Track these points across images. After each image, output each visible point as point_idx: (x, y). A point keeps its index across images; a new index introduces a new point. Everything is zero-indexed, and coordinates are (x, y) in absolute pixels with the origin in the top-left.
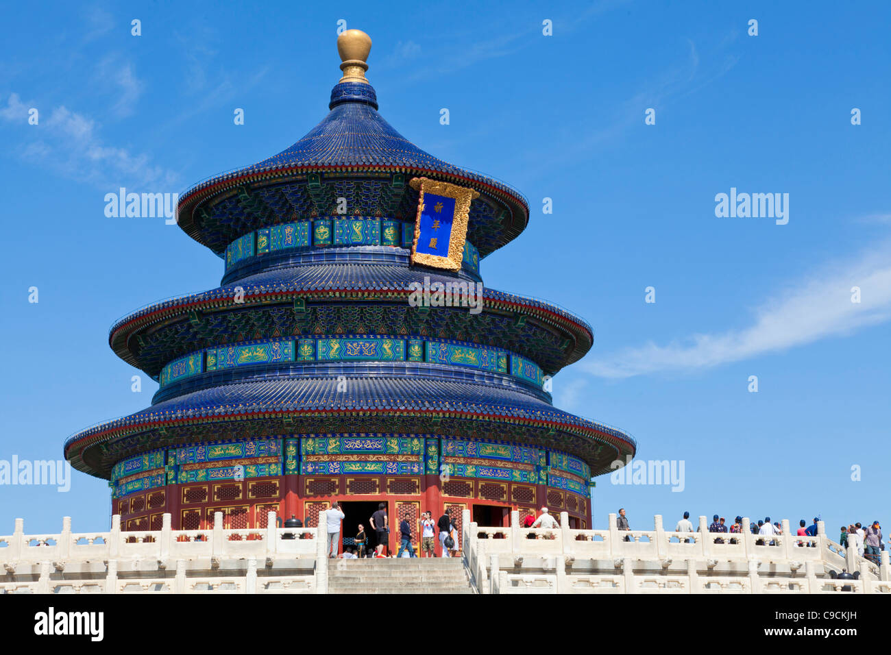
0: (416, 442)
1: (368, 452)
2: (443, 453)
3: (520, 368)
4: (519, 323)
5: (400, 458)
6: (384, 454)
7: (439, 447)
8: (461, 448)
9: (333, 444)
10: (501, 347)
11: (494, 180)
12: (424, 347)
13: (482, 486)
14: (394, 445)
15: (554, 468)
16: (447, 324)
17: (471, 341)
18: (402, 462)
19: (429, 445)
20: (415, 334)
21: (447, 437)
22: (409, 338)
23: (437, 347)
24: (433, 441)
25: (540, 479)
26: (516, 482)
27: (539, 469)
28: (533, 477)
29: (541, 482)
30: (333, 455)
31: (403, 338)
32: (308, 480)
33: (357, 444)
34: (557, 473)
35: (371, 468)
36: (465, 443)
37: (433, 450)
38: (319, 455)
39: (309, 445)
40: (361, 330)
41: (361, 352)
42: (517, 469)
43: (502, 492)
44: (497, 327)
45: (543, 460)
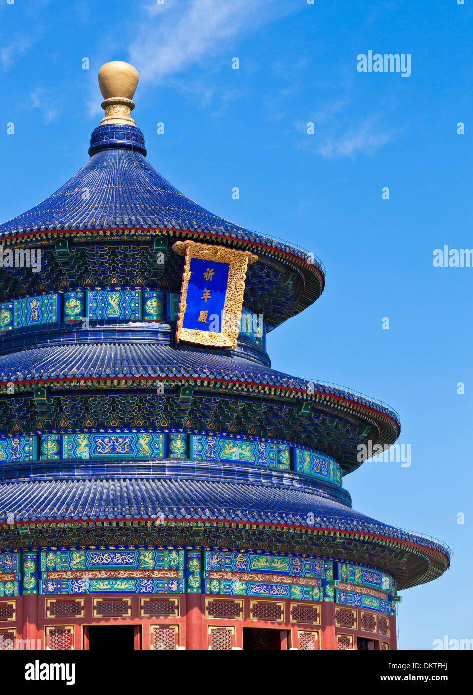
0: (174, 555)
1: (118, 568)
2: (207, 568)
3: (307, 464)
4: (303, 411)
5: (156, 575)
6: (137, 570)
7: (202, 560)
8: (228, 561)
9: (77, 559)
10: (284, 440)
11: (276, 241)
12: (188, 442)
13: (254, 605)
14: (148, 558)
15: (344, 582)
16: (216, 415)
17: (245, 433)
18: (158, 579)
19: (191, 559)
20: (178, 427)
21: (212, 549)
22: (171, 432)
23: (203, 441)
24: (195, 554)
25: (326, 596)
26: (295, 601)
27: (324, 584)
28: (317, 594)
29: (327, 600)
30: (77, 571)
31: (162, 432)
32: (49, 601)
33: (106, 558)
34: (349, 588)
35: (122, 586)
36: (233, 555)
37: (195, 564)
38: (61, 571)
39: (50, 560)
40: (114, 423)
41: (114, 449)
42: (297, 584)
43: (278, 612)
44: (276, 416)
45: (330, 574)
